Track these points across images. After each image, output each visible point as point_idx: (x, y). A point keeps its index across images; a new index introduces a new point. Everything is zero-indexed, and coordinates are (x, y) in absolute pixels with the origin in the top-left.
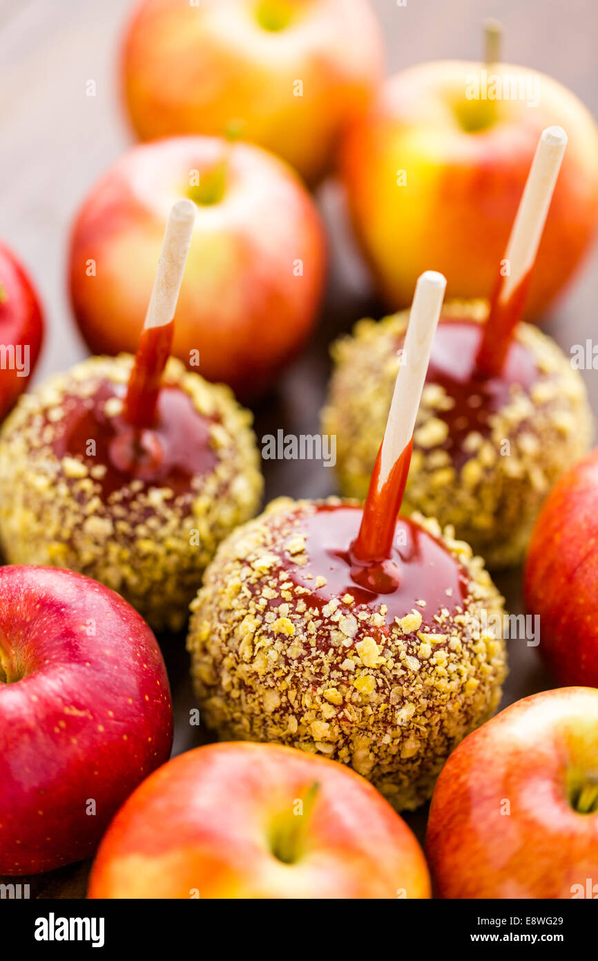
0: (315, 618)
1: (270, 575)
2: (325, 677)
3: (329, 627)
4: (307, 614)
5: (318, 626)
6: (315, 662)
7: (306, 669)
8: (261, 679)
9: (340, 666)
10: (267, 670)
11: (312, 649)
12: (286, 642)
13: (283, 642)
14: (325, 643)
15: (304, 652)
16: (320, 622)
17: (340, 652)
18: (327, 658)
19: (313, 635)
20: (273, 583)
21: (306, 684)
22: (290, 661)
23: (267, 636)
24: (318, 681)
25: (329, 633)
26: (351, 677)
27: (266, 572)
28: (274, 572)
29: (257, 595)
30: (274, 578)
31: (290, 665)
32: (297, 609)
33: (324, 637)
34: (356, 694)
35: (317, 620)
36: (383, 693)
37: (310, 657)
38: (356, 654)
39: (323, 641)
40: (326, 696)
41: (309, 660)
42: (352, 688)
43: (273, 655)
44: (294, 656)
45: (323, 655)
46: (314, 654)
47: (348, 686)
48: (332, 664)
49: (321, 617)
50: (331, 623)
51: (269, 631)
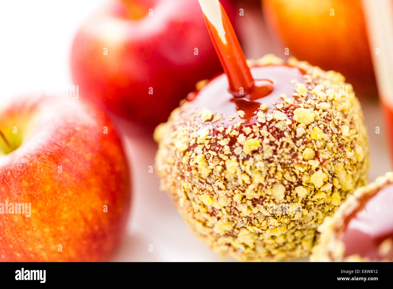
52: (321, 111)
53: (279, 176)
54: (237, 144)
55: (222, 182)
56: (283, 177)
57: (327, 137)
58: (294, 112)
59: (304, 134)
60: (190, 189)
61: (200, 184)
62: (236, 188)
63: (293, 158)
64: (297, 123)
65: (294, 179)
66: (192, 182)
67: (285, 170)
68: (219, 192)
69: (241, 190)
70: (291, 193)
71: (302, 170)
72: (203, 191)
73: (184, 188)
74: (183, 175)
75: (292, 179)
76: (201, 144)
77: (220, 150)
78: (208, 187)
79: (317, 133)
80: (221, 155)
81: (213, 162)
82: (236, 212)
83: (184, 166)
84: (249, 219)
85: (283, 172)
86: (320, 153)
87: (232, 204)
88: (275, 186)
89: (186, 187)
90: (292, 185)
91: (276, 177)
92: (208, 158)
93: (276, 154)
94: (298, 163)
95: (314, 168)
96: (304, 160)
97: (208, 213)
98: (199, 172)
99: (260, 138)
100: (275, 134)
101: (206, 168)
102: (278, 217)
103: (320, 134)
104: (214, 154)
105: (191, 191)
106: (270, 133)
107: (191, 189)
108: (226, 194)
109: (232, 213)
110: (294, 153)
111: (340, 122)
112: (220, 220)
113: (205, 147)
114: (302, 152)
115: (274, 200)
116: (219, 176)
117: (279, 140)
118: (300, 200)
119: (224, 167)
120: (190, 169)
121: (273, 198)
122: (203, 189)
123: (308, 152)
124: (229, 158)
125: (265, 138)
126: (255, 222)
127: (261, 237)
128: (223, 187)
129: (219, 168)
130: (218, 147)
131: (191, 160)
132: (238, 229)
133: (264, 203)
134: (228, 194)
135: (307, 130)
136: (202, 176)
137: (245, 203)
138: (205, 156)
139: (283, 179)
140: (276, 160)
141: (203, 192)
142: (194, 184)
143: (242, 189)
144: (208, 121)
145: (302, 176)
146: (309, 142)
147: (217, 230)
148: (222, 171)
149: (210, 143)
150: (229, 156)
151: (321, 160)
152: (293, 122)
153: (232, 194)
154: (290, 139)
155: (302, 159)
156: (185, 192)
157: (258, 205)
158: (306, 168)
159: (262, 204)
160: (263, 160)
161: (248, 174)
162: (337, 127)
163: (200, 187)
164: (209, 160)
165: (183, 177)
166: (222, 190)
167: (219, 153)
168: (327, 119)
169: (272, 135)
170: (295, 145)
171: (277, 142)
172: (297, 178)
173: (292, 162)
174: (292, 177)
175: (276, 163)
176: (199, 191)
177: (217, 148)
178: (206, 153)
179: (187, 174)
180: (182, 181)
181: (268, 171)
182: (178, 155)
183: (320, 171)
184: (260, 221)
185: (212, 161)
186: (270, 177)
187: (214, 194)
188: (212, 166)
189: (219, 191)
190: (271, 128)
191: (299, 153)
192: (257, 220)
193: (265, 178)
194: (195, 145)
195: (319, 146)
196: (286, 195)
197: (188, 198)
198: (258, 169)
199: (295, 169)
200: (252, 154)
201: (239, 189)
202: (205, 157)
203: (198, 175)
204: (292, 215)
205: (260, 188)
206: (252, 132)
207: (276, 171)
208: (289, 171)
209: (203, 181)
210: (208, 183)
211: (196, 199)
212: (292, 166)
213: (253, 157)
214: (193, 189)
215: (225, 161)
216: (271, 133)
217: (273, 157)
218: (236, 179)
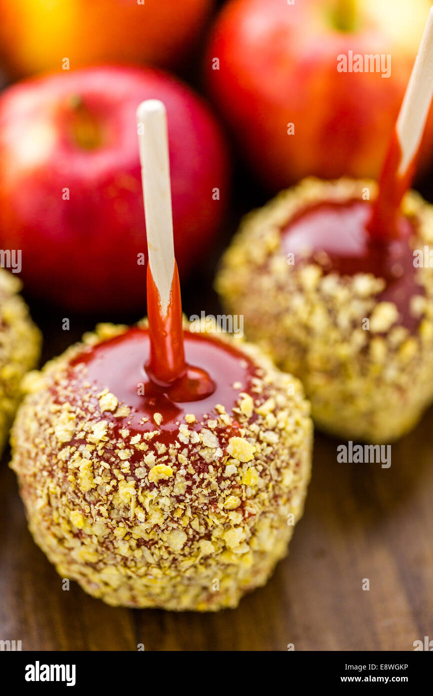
0: (180, 450)
1: (112, 439)
2: (218, 492)
3: (195, 450)
4: (171, 451)
5: (186, 455)
6: (203, 485)
7: (200, 496)
8: (163, 527)
9: (225, 475)
10: (165, 516)
11: (194, 477)
12: (170, 484)
13: (168, 486)
14: (201, 465)
15: (189, 483)
16: (185, 451)
17: (218, 464)
18: (211, 476)
19: (188, 465)
20: (121, 444)
21: (205, 508)
22: (181, 498)
23: (148, 490)
24: (213, 499)
25: (199, 455)
26: (238, 478)
27: (107, 439)
28: (114, 434)
29: (113, 462)
30: (117, 440)
31: (183, 501)
32: (159, 453)
33: (197, 461)
34: (249, 489)
35: (182, 451)
36: (266, 475)
37: (197, 484)
38: (231, 458)
39: (199, 464)
40: (227, 507)
41: (197, 487)
42: (243, 487)
43: (166, 502)
44: (183, 492)
45: (206, 476)
46: (198, 480)
47: (240, 487)
48: (217, 478)
49: (183, 446)
50: (194, 446)
51: (148, 485)
52: (265, 444)
53: (184, 522)
54: (141, 464)
55: (106, 507)
56: (190, 524)
57: (261, 483)
58: (230, 440)
59: (234, 474)
60: (56, 494)
61: (74, 496)
62: (122, 520)
63: (210, 503)
64: (229, 456)
65: (202, 530)
66: (63, 487)
67: (195, 516)
68: (98, 519)
69: (128, 525)
70: (192, 544)
71: (217, 522)
72: (74, 505)
73: (48, 488)
74: (53, 472)
75: (200, 529)
76: (91, 443)
77: (116, 463)
78: (84, 505)
79: (251, 478)
80: (116, 472)
81: (101, 476)
82: (111, 546)
83: (59, 461)
84: (125, 559)
85: (192, 517)
86: (248, 504)
87: (110, 536)
88: (176, 532)
89: (51, 490)
90: (197, 537)
91: (181, 522)
92: (95, 468)
93: (191, 493)
94: (215, 511)
95: (232, 524)
96: (224, 510)
97: (71, 532)
98: (79, 481)
99: (175, 464)
100: (197, 465)
101: (90, 481)
102: (165, 567)
103: (255, 478)
104: (107, 466)
105: (56, 497)
106: (190, 462)
107: (59, 496)
108: (107, 524)
109: (105, 545)
110: (215, 497)
111: (284, 465)
112: (84, 547)
113: (96, 450)
114: (224, 498)
115: (167, 548)
116: (105, 497)
117: (198, 475)
118: (201, 555)
119: (116, 489)
120: (65, 470)
121: (167, 545)
122: (75, 503)
123: (233, 502)
124: (125, 479)
125: (182, 467)
126: (129, 563)
127: (131, 582)
128: (105, 514)
129: (109, 488)
130: (114, 457)
131: (71, 460)
132: (105, 564)
133: (153, 547)
134: (109, 524)
135: (240, 469)
136: (80, 488)
137: (128, 541)
138: (93, 462)
139: (189, 527)
140: (188, 500)
141: (75, 507)
142: (64, 491)
143: (130, 524)
144: (109, 411)
145: (214, 528)
146: (237, 488)
147: (74, 554)
148: (111, 493)
149: (104, 448)
150: (126, 475)
151: (247, 515)
152: (225, 454)
153: (114, 526)
154: (215, 477)
155: (222, 509)
156: (48, 496)
157: (143, 547)
158: (223, 521)
159: (150, 549)
160: (171, 495)
161: (144, 509)
162: (278, 470)
163: (73, 500)
164: (97, 471)
165: (51, 474)
166: (103, 516)
167: (113, 467)
168: (269, 459)
169: (192, 466)
170: (219, 486)
171: (195, 477)
172: (206, 528)
173: (208, 509)
174: (201, 526)
175: (187, 504)
176: (70, 503)
177: (113, 459)
178: (95, 460)
179: (60, 474)
180: (49, 480)
181: (172, 513)
182: (54, 444)
183: (240, 529)
184: (139, 565)
185: (100, 474)
186: (172, 520)
187: (89, 517)
188: (98, 480)
189: (97, 516)
190: (193, 455)
191: (220, 499)
192: (136, 563)
193: (166, 520)
194: (83, 441)
195: (249, 495)
196: (185, 545)
197: (49, 504)
198: (159, 507)
199: (208, 518)
200: (158, 484)
201: (126, 523)
202: (93, 465)
203: (75, 484)
204: (183, 570)
205: (154, 530)
206: (167, 453)
207: (183, 515)
208: (199, 518)
209: (79, 494)
210: (86, 500)
211: (61, 511)
212: (206, 513)
213: (158, 488)
214: (61, 497)
215: (118, 481)
216: (192, 463)
217: (184, 496)
218: (127, 509)
